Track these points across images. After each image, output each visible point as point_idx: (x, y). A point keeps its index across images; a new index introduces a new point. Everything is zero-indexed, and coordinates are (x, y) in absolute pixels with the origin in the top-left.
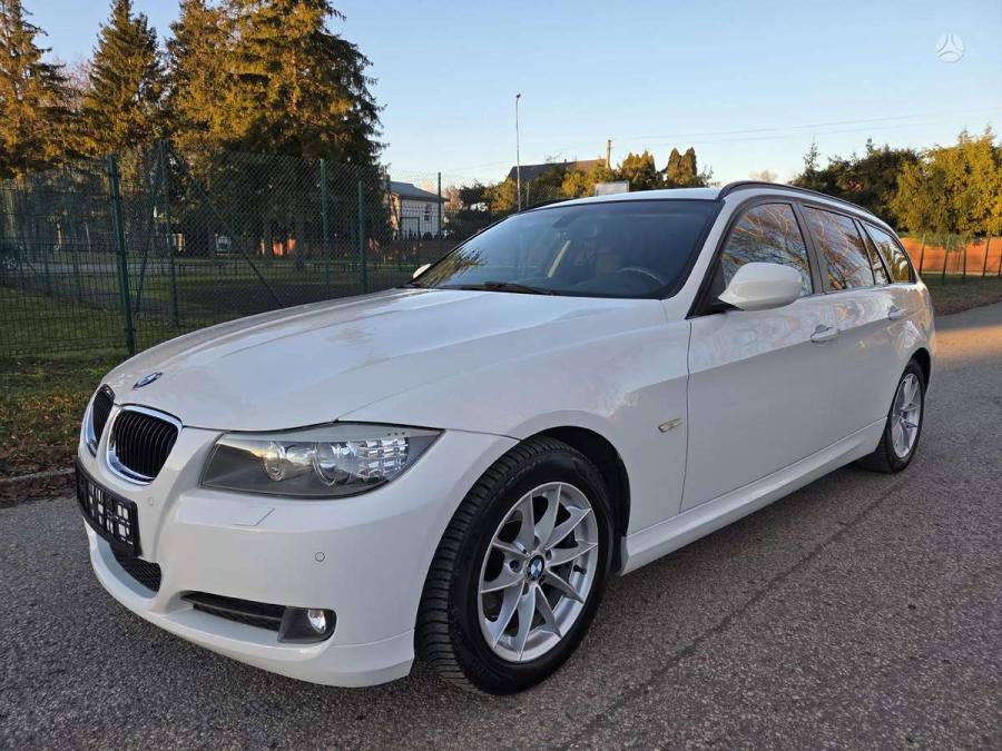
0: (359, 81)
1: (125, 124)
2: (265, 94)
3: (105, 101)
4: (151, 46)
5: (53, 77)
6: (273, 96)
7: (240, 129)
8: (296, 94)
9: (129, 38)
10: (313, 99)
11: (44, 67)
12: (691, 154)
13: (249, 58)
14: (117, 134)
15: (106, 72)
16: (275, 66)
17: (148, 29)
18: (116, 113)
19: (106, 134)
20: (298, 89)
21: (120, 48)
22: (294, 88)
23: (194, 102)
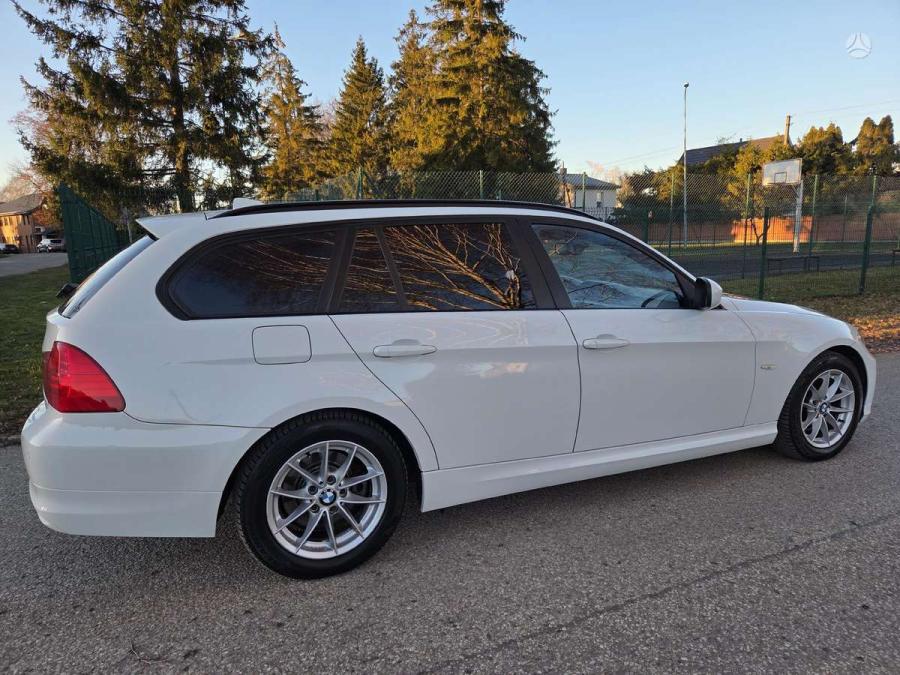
0: (535, 91)
1: (360, 147)
2: (457, 113)
3: (346, 130)
4: (379, 83)
5: (312, 115)
6: (462, 114)
7: (438, 144)
8: (482, 111)
9: (364, 78)
10: (496, 112)
11: (307, 109)
12: (887, 123)
13: (446, 85)
14: (353, 156)
15: (348, 108)
16: (465, 89)
17: (378, 69)
18: (353, 138)
19: (347, 156)
20: (483, 106)
21: (358, 88)
22: (480, 106)
23: (405, 125)
